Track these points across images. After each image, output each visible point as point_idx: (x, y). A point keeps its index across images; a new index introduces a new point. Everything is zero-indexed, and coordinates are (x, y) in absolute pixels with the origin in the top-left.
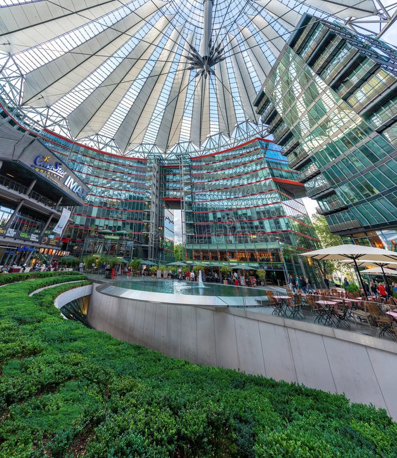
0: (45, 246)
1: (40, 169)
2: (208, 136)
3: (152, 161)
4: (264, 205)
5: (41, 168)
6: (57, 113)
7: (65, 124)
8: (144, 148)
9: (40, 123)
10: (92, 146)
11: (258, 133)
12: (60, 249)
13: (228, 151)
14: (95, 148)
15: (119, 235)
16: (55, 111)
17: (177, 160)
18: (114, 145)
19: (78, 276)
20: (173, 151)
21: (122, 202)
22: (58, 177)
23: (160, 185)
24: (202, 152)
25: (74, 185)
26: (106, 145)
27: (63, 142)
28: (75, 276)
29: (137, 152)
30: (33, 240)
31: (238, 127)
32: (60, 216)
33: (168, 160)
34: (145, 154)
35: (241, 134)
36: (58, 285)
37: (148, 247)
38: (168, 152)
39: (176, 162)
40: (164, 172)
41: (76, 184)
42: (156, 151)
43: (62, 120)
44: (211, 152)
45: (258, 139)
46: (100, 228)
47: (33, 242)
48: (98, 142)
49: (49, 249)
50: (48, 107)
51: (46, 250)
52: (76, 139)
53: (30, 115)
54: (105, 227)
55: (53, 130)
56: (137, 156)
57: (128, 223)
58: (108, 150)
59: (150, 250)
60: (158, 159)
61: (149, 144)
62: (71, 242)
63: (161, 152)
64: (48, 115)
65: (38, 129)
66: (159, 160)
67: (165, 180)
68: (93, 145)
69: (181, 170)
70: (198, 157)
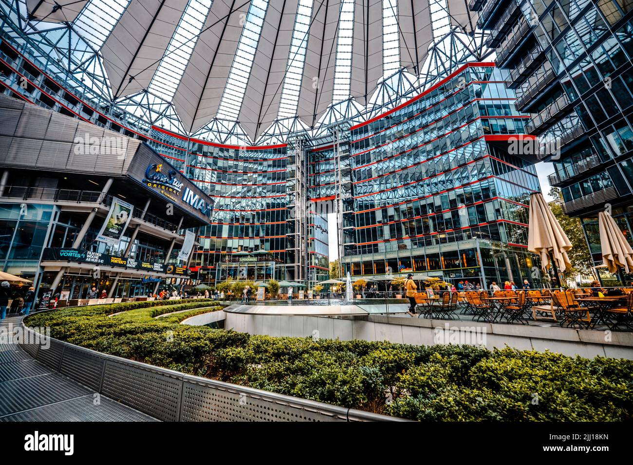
0: (171, 276)
1: (153, 184)
2: (381, 80)
3: (294, 145)
4: (464, 186)
5: (154, 182)
6: (159, 97)
7: (173, 113)
8: (281, 126)
9: (145, 118)
10: (212, 140)
11: (472, 53)
12: (189, 277)
13: (413, 101)
14: (216, 141)
15: (256, 255)
16: (156, 96)
17: (330, 136)
18: (240, 131)
19: (210, 303)
20: (325, 123)
21: (258, 213)
22: (175, 192)
23: (307, 180)
24: (369, 114)
25: (195, 199)
26: (230, 133)
27: (176, 142)
28: (205, 303)
29: (272, 136)
30: (156, 269)
31: (435, 49)
32: (183, 241)
33: (316, 139)
34: (283, 136)
35: (439, 63)
36: (186, 311)
37: (293, 267)
38: (317, 125)
39: (329, 139)
40: (312, 159)
41: (197, 197)
42: (300, 128)
43: (168, 107)
44: (385, 110)
45: (471, 64)
46: (235, 251)
47: (158, 272)
48: (219, 132)
49: (176, 278)
50: (146, 91)
51: (173, 279)
52: (191, 134)
53: (131, 109)
54: (240, 248)
55: (163, 126)
56: (273, 141)
57: (267, 240)
58: (233, 141)
59: (296, 269)
60: (302, 141)
61: (288, 118)
62: (202, 270)
63: (306, 127)
64: (149, 104)
65: (146, 128)
66: (305, 142)
67: (314, 172)
68: (213, 138)
69: (336, 151)
70: (363, 124)
